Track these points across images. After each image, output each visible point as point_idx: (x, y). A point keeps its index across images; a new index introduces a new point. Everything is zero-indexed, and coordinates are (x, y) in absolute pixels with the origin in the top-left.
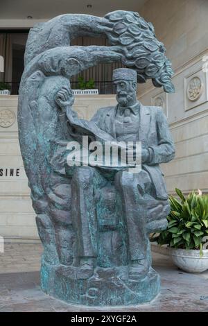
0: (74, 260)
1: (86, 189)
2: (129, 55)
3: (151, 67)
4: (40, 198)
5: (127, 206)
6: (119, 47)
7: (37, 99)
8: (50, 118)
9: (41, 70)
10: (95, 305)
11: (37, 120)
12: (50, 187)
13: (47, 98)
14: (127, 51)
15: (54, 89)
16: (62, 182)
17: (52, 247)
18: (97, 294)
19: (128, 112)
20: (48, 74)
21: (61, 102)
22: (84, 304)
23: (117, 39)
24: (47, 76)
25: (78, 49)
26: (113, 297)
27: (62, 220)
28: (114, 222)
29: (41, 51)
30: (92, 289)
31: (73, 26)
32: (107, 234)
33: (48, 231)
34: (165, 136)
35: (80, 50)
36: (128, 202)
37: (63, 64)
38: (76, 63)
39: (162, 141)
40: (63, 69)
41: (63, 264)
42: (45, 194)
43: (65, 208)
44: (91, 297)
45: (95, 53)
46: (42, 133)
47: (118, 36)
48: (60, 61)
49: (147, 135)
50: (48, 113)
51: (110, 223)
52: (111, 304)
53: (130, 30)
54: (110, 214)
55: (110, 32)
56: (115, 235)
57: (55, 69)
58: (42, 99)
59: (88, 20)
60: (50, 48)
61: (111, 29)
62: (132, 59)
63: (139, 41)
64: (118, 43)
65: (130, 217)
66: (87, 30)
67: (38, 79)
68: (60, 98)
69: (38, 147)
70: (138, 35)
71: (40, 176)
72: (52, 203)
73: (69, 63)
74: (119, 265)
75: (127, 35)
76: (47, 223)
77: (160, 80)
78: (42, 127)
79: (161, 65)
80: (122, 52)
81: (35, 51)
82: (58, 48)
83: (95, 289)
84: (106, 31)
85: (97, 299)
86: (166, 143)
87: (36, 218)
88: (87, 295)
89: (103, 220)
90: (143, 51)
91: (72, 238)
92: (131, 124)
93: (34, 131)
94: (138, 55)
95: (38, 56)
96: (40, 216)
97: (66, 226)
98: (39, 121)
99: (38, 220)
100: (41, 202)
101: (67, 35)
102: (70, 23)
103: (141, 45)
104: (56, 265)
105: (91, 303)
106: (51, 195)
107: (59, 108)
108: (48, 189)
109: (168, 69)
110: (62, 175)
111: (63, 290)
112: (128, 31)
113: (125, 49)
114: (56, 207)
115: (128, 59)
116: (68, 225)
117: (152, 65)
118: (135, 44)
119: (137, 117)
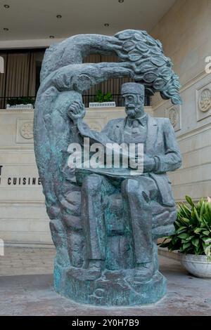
0: (84, 262)
1: (94, 196)
2: (138, 70)
3: (158, 81)
4: (53, 204)
5: (132, 212)
6: (128, 63)
7: (51, 112)
8: (63, 130)
9: (55, 86)
10: (102, 305)
11: (50, 132)
12: (63, 194)
13: (60, 112)
14: (135, 67)
15: (67, 103)
16: (74, 190)
17: (64, 250)
18: (104, 294)
19: (136, 123)
20: (61, 89)
21: (73, 115)
22: (92, 304)
23: (125, 56)
24: (60, 91)
25: (90, 66)
26: (119, 298)
27: (73, 225)
28: (122, 228)
29: (55, 69)
30: (98, 289)
31: (84, 45)
32: (115, 239)
33: (60, 235)
34: (172, 146)
35: (91, 67)
36: (133, 208)
37: (75, 80)
38: (88, 79)
39: (169, 150)
40: (74, 85)
42: (58, 201)
43: (76, 214)
44: (98, 298)
45: (105, 69)
46: (55, 144)
47: (126, 53)
48: (72, 77)
49: (154, 145)
50: (61, 125)
51: (118, 228)
52: (117, 304)
53: (138, 47)
54: (118, 219)
55: (119, 49)
56: (123, 239)
57: (68, 85)
58: (55, 113)
59: (98, 39)
60: (63, 65)
61: (121, 47)
62: (140, 73)
63: (147, 57)
64: (127, 60)
65: (136, 222)
66: (98, 49)
67: (53, 94)
68: (72, 111)
69: (51, 157)
70: (146, 52)
71: (53, 184)
72: (64, 209)
73: (81, 79)
74: (126, 268)
75: (135, 52)
76: (60, 228)
77: (167, 93)
78: (55, 138)
79: (168, 78)
80: (131, 67)
81: (49, 69)
82: (70, 65)
83: (102, 290)
84: (116, 48)
85: (104, 299)
86: (173, 152)
87: (50, 223)
89: (111, 226)
90: (150, 66)
91: (82, 242)
92: (138, 135)
93: (48, 143)
94: (146, 70)
95: (52, 73)
96: (53, 221)
97: (77, 231)
98: (53, 133)
99: (51, 225)
100: (54, 208)
101: (79, 54)
102: (82, 42)
103: (149, 60)
104: (68, 267)
105: (98, 302)
106: (64, 202)
107: (71, 121)
108: (61, 196)
109: (176, 83)
110: (73, 183)
111: (73, 290)
112: (136, 48)
113: (134, 65)
114: (67, 213)
115: (137, 73)
116: (78, 229)
117: (159, 79)
118: (143, 60)
119: (144, 128)
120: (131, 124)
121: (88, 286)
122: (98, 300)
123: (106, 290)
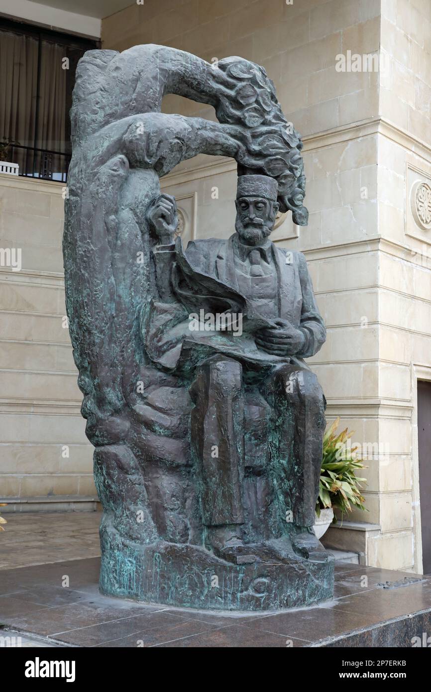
0: (190, 532)
2: (255, 147)
3: (286, 177)
4: (116, 412)
6: (238, 129)
7: (116, 212)
9: (127, 155)
10: (264, 609)
11: (117, 255)
13: (136, 214)
14: (251, 140)
15: (147, 196)
16: (163, 383)
17: (141, 509)
18: (269, 589)
19: (256, 255)
20: (135, 163)
22: (245, 609)
23: (238, 113)
24: (133, 167)
25: (182, 123)
26: (291, 593)
27: (168, 458)
29: (123, 116)
30: (260, 580)
31: (175, 74)
33: (133, 478)
34: (313, 307)
37: (165, 151)
38: (180, 149)
40: (161, 159)
41: (171, 540)
42: (127, 405)
43: (174, 434)
44: (258, 595)
45: (204, 134)
46: (128, 282)
47: (240, 107)
48: (160, 142)
49: (293, 303)
53: (261, 101)
54: (257, 445)
55: (228, 97)
57: (151, 157)
58: (126, 214)
59: (197, 67)
60: (138, 111)
61: (232, 93)
62: (259, 155)
63: (270, 124)
64: (240, 122)
67: (121, 172)
68: (163, 216)
69: (119, 310)
70: (269, 113)
71: (120, 370)
72: (145, 423)
73: (172, 148)
75: (255, 110)
76: (132, 464)
78: (128, 270)
80: (243, 139)
82: (153, 113)
83: (265, 580)
84: (223, 94)
85: (268, 598)
86: (315, 319)
88: (251, 592)
90: (280, 145)
91: (183, 490)
92: (264, 280)
94: (273, 151)
96: (112, 450)
97: (173, 469)
98: (122, 258)
100: (118, 420)
102: (169, 66)
103: (275, 132)
104: (153, 543)
106: (140, 408)
108: (134, 396)
112: (257, 102)
113: (248, 134)
114: (154, 431)
115: (251, 153)
116: (178, 466)
117: (288, 172)
118: (264, 129)
119: (271, 267)
120: (246, 255)
121: (241, 575)
122: (258, 599)
123: (273, 579)
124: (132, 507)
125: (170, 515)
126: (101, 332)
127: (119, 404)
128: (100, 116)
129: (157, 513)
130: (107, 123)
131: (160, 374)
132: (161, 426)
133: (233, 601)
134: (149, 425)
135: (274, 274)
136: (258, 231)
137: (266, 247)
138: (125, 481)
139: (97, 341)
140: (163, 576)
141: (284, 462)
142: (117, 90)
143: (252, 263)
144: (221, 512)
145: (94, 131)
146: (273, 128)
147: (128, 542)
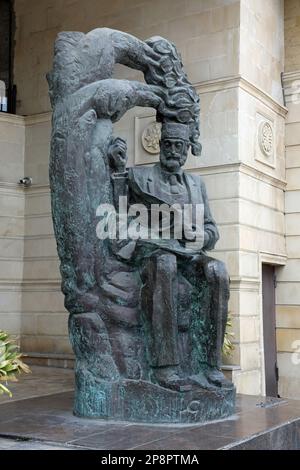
2: (171, 102)
4: (90, 290)
6: (160, 88)
7: (89, 150)
9: (95, 109)
10: (196, 421)
11: (91, 181)
12: (105, 275)
13: (102, 151)
14: (168, 96)
15: (108, 138)
16: (121, 269)
17: (108, 356)
18: (199, 408)
19: (174, 179)
20: (101, 115)
22: (184, 422)
23: (160, 77)
24: (98, 117)
27: (126, 321)
29: (92, 81)
30: (194, 402)
31: (124, 50)
33: (102, 335)
34: (210, 215)
37: (120, 105)
41: (129, 378)
42: (97, 284)
43: (130, 304)
44: (193, 412)
45: (140, 93)
47: (162, 73)
48: (117, 101)
55: (155, 66)
58: (96, 151)
59: (136, 46)
60: (102, 77)
61: (158, 63)
62: (173, 107)
63: (181, 85)
64: (162, 84)
67: (93, 122)
70: (180, 77)
75: (172, 75)
76: (101, 325)
80: (163, 96)
83: (197, 402)
84: (150, 64)
85: (199, 414)
86: (211, 223)
88: (188, 410)
90: (187, 100)
91: (136, 343)
92: (179, 196)
93: (88, 198)
94: (183, 105)
98: (95, 183)
100: (91, 296)
102: (120, 45)
103: (184, 91)
105: (193, 419)
108: (102, 278)
110: (123, 260)
111: (148, 409)
112: (173, 69)
113: (166, 92)
114: (117, 303)
115: (168, 106)
116: (133, 326)
117: (191, 120)
118: (177, 88)
119: (184, 187)
120: (167, 179)
121: (182, 399)
122: (193, 415)
123: (202, 401)
124: (101, 356)
125: (128, 361)
126: (81, 234)
127: (92, 284)
128: (76, 81)
129: (119, 359)
130: (82, 86)
131: (119, 263)
132: (121, 299)
133: (177, 416)
134: (113, 299)
135: (186, 192)
136: (176, 162)
137: (180, 173)
138: (96, 338)
139: (78, 240)
140: (126, 402)
141: (202, 322)
142: (88, 62)
143: (171, 184)
144: (165, 357)
145: (73, 92)
146: (182, 88)
147: (99, 380)
